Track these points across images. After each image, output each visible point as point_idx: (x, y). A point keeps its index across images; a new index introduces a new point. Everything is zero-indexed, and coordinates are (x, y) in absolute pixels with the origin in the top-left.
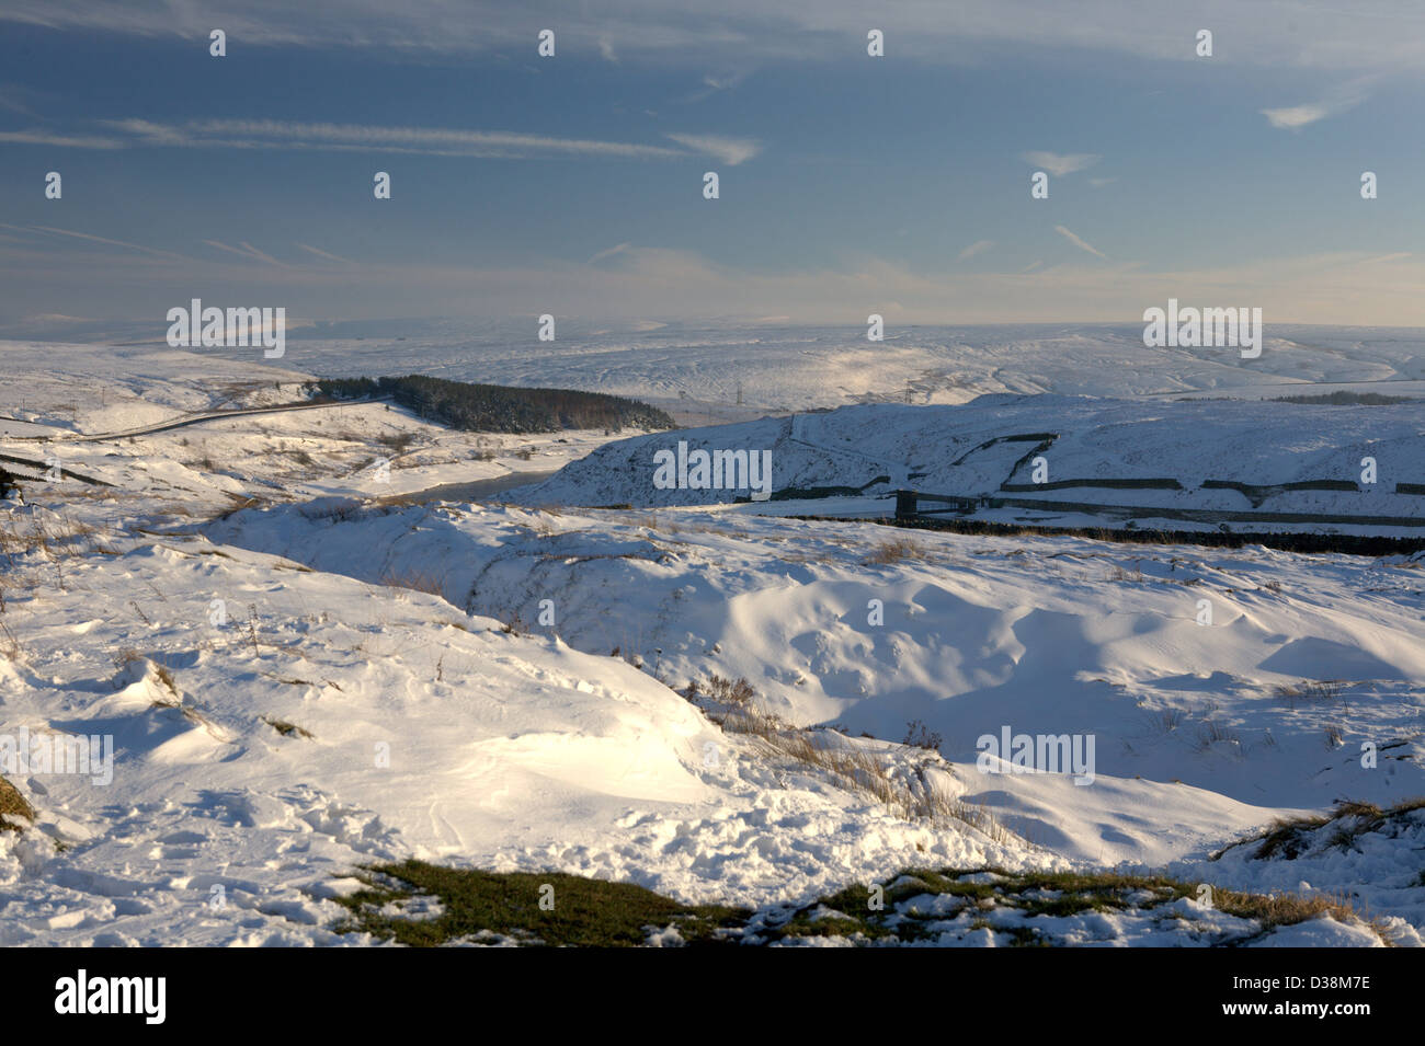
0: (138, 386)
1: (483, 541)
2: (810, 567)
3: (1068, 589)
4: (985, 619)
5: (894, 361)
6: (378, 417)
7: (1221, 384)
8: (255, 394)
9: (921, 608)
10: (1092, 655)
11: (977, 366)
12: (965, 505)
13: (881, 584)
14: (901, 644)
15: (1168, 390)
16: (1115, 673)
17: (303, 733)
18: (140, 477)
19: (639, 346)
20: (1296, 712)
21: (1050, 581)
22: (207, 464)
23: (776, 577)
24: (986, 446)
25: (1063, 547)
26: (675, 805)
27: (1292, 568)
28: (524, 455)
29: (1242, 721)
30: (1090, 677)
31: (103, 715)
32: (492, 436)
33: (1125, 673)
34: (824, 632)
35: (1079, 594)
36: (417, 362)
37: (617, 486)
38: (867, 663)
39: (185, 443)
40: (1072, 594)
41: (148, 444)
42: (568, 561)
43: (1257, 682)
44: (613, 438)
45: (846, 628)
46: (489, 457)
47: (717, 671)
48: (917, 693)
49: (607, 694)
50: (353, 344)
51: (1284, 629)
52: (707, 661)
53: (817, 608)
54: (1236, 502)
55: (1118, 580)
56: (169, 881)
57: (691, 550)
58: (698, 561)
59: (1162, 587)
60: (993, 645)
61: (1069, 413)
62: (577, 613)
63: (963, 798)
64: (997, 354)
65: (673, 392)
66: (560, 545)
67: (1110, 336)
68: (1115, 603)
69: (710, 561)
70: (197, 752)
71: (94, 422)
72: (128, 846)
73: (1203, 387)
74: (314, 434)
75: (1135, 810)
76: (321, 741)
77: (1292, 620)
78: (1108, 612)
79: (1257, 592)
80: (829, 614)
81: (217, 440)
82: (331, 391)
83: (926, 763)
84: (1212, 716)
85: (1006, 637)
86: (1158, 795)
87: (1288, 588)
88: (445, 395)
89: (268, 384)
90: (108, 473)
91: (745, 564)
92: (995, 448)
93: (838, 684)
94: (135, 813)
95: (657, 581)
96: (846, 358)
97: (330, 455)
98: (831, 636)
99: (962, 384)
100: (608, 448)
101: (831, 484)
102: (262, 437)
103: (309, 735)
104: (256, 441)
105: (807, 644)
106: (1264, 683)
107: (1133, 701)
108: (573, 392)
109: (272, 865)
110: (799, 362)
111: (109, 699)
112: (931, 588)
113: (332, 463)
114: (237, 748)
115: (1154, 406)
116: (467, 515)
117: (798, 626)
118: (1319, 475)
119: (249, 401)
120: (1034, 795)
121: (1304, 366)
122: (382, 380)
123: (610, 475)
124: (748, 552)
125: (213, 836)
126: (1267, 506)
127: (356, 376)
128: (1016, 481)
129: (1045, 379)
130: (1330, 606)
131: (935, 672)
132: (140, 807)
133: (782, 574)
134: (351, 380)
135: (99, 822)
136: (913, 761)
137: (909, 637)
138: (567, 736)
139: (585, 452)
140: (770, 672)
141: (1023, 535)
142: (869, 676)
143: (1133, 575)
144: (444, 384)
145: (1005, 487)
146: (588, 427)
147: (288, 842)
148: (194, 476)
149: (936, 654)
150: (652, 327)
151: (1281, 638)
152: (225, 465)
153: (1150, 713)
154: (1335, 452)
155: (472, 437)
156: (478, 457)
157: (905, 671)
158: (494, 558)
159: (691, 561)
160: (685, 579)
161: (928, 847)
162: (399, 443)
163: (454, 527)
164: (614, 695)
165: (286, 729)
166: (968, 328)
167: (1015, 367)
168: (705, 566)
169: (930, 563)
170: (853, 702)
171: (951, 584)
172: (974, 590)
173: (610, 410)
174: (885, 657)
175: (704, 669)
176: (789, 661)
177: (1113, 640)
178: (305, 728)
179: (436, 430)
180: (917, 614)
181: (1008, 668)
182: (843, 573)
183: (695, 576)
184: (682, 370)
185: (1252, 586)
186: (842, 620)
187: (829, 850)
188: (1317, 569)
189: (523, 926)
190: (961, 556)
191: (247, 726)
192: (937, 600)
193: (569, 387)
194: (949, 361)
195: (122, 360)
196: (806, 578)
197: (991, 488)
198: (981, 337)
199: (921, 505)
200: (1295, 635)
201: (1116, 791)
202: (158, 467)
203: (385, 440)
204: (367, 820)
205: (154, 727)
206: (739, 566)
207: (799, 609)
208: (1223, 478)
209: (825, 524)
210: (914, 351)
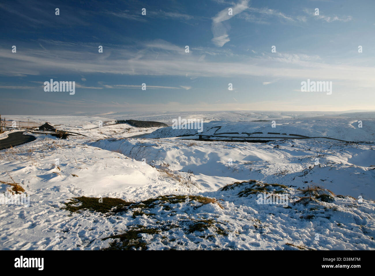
0: (91, 122)
1: (133, 144)
2: (179, 147)
3: (216, 149)
4: (204, 154)
5: (199, 116)
6: (126, 126)
7: (244, 119)
8: (108, 123)
9: (195, 153)
10: (219, 159)
11: (211, 117)
12: (209, 137)
13: (189, 149)
14: (191, 158)
15: (237, 120)
16: (222, 161)
17: (77, 176)
18: (91, 135)
19: (163, 115)
20: (247, 166)
21: (214, 148)
22: (101, 133)
23: (174, 148)
24: (212, 128)
25: (219, 143)
26: (137, 185)
27: (249, 145)
28: (147, 131)
29: (239, 167)
30: (218, 162)
31: (46, 174)
32: (142, 128)
33: (224, 161)
34: (181, 156)
35: (218, 150)
36: (131, 118)
37: (160, 135)
38: (187, 161)
39: (98, 130)
40: (217, 150)
41: (93, 130)
42: (144, 147)
43: (242, 162)
44: (159, 128)
45: (184, 156)
46: (142, 131)
47: (165, 163)
48: (194, 165)
49: (139, 167)
50: (122, 115)
51: (246, 154)
52: (163, 161)
53: (180, 153)
54: (246, 135)
55: (224, 148)
56: (39, 201)
57: (162, 145)
58: (163, 146)
59: (230, 148)
60: (205, 158)
61: (223, 123)
62: (145, 154)
63: (196, 181)
64: (214, 115)
65: (168, 121)
66: (143, 144)
67: (229, 112)
68: (222, 151)
69: (164, 146)
70: (58, 180)
71: (85, 127)
72: (37, 195)
73: (242, 119)
74: (116, 128)
75: (221, 181)
76: (79, 177)
77: (247, 153)
78: (221, 152)
79: (243, 149)
80: (181, 154)
81: (103, 129)
82: (119, 122)
83: (191, 176)
84: (235, 167)
85: (207, 157)
86: (224, 179)
87: (248, 148)
88: (135, 122)
89: (110, 121)
90: (87, 135)
91: (170, 147)
92: (213, 128)
93: (182, 164)
94: (41, 190)
95: (156, 150)
96: (192, 116)
97: (119, 131)
98: (181, 157)
99: (209, 119)
100: (158, 129)
101: (190, 134)
102: (109, 129)
103: (78, 176)
104: (108, 130)
105: (178, 158)
106: (243, 162)
107: (224, 165)
108: (153, 122)
109: (59, 198)
110: (186, 117)
111: (48, 172)
112: (196, 150)
113: (119, 132)
114: (64, 179)
115: (235, 122)
116: (131, 140)
117: (177, 156)
118: (257, 132)
119: (107, 124)
120: (206, 180)
121: (256, 116)
122: (126, 120)
123: (159, 133)
124: (171, 145)
125: (52, 193)
126: (250, 136)
127: (122, 120)
128: (216, 133)
129: (220, 119)
130: (253, 150)
131: (196, 162)
132: (43, 189)
133: (175, 148)
134: (122, 121)
135: (35, 192)
136: (189, 175)
137: (193, 157)
138: (123, 175)
139: (155, 130)
140: (172, 162)
141: (214, 141)
142: (187, 162)
143: (226, 147)
144: (135, 121)
145: (214, 134)
146: (155, 126)
147: (64, 194)
148: (99, 135)
149: (197, 159)
150: (165, 112)
151: (246, 155)
152: (103, 133)
153: (227, 167)
154: (259, 128)
155: (139, 128)
156: (140, 131)
157: (192, 162)
158: (134, 146)
159: (162, 146)
160: (161, 149)
161: (178, 190)
162: (129, 129)
163: (129, 142)
164: (140, 167)
165: (74, 176)
166: (210, 112)
167: (216, 117)
168: (164, 147)
169: (197, 146)
170: (185, 166)
171: (199, 149)
172: (202, 150)
173: (158, 124)
174: (189, 160)
175: (163, 162)
176: (175, 161)
177: (222, 156)
178: (77, 175)
179: (134, 127)
180: (194, 153)
181: (207, 161)
182: (184, 148)
183: (162, 149)
184: (169, 118)
185: (243, 148)
186: (183, 155)
187: (159, 191)
188: (253, 145)
189: (92, 207)
190: (202, 145)
191: (68, 175)
192: (197, 151)
193: (153, 121)
194: (207, 116)
195: (89, 118)
196: (178, 148)
197: (212, 134)
198: (211, 113)
199: (203, 137)
200: (248, 155)
201: (218, 179)
202: (94, 134)
203: (127, 129)
204: (80, 190)
205: (52, 176)
206: (169, 147)
207: (177, 153)
208: (245, 132)
209: (185, 140)
210: (202, 115)
